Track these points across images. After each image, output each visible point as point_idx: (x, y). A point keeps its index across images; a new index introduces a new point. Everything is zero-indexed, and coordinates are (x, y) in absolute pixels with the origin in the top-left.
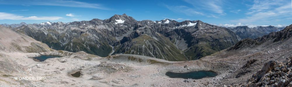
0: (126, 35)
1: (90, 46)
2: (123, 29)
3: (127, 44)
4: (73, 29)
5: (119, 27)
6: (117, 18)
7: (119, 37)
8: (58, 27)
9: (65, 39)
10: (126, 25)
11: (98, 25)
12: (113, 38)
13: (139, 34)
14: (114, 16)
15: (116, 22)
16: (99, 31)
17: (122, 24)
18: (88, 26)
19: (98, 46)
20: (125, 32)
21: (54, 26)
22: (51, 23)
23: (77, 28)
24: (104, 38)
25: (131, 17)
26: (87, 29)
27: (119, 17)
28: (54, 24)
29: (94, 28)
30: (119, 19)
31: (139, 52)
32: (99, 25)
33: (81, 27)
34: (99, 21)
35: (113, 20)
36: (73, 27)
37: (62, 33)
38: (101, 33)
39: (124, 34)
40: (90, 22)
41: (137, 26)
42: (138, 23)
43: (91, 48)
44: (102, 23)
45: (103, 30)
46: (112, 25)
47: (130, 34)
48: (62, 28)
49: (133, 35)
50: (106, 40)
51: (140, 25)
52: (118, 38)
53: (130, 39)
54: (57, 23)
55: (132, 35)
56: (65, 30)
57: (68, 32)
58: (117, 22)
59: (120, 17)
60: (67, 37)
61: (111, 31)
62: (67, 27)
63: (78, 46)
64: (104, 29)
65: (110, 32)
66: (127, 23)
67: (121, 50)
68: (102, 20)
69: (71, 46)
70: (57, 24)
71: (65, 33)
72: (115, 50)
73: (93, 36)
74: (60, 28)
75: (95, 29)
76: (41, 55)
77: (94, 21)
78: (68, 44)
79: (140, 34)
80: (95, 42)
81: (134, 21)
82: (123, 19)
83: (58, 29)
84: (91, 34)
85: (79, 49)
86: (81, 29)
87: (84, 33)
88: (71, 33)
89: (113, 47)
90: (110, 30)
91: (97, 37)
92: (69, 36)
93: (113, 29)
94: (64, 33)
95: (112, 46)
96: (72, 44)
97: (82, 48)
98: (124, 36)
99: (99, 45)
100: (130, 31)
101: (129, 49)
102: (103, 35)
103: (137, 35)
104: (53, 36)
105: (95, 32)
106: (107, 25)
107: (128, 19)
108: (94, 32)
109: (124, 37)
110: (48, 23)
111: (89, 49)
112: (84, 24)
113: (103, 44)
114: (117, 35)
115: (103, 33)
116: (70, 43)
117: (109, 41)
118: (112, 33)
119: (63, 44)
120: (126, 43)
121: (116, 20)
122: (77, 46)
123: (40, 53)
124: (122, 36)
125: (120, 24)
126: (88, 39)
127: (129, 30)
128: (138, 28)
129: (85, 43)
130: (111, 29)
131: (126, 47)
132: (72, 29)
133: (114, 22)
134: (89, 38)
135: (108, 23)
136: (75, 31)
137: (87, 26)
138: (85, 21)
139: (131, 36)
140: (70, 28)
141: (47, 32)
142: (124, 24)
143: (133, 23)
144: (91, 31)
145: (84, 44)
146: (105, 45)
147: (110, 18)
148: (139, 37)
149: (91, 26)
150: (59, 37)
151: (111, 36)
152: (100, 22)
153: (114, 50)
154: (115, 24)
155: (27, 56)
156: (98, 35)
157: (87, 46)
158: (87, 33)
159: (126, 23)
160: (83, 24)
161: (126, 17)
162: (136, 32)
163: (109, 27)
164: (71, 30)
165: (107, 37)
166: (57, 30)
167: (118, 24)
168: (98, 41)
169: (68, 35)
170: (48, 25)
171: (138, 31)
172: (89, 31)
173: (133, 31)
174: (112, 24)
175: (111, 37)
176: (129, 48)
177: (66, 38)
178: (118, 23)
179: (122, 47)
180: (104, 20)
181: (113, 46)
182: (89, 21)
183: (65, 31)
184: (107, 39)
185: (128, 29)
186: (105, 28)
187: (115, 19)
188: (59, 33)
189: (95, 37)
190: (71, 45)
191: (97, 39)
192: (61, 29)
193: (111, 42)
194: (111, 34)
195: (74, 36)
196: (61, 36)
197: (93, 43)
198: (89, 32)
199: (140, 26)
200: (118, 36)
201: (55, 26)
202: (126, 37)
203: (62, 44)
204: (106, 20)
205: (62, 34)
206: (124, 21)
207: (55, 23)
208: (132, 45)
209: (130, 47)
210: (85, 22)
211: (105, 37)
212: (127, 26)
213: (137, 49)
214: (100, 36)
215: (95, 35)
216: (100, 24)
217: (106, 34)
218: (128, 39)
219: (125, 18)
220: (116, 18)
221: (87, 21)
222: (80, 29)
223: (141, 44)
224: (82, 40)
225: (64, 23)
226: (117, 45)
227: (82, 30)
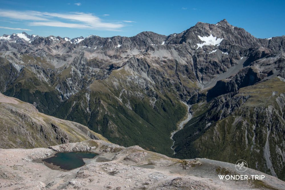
0: (224, 78)
1: (131, 101)
2: (217, 61)
3: (224, 101)
4: (90, 56)
5: (207, 55)
6: (203, 31)
7: (207, 80)
8: (49, 49)
9: (71, 82)
10: (225, 51)
11: (153, 49)
12: (191, 84)
13: (258, 77)
14: (196, 27)
15: (201, 42)
16: (154, 65)
17: (215, 47)
18: (129, 51)
19: (153, 102)
20: (221, 70)
21: (39, 47)
22: (29, 37)
23: (100, 57)
24: (166, 82)
25: (240, 29)
26: (126, 58)
27: (208, 28)
28: (40, 42)
29: (142, 56)
30: (209, 35)
31: (257, 123)
32: (156, 48)
33: (112, 53)
34: (155, 39)
35: (193, 38)
36: (91, 52)
37: (63, 65)
38: (161, 69)
39: (218, 73)
40: (133, 39)
41: (257, 54)
42: (259, 44)
43: (136, 106)
44: (163, 43)
45: (165, 62)
46: (190, 50)
47: (235, 75)
48: (61, 52)
49: (241, 78)
50: (173, 87)
51: (263, 52)
52: (203, 84)
53: (233, 86)
54: (48, 38)
55: (239, 78)
56: (71, 60)
57: (77, 65)
58: (204, 42)
59: (211, 29)
60: (74, 78)
61: (186, 66)
62: (75, 53)
63: (104, 100)
64: (169, 60)
65: (182, 69)
66: (228, 46)
67: (210, 114)
68: (163, 36)
69: (85, 102)
70: (48, 41)
71: (70, 68)
72: (194, 113)
73: (140, 77)
74: (55, 52)
75: (145, 59)
76: (55, 153)
77: (144, 37)
78: (79, 97)
79: (263, 77)
80: (146, 92)
81: (249, 40)
82: (218, 34)
83: (52, 57)
84: (136, 73)
85: (106, 109)
86: (111, 57)
87: (118, 67)
88: (86, 67)
89: (188, 107)
90: (183, 61)
91: (149, 79)
92: (80, 75)
93: (192, 59)
94: (68, 66)
95: (186, 104)
96: (88, 97)
97: (114, 106)
98: (219, 80)
99: (153, 100)
100: (234, 67)
101: (230, 114)
102: (166, 75)
103: (252, 77)
104: (38, 75)
105: (145, 68)
106: (175, 49)
107: (232, 34)
108: (143, 67)
109: (219, 83)
110: (21, 36)
111: (131, 108)
112: (119, 46)
113: (165, 98)
114: (200, 75)
115: (166, 71)
116: (84, 94)
117: (178, 91)
118: (187, 71)
119: (65, 95)
120: (223, 98)
121: (199, 37)
122: (102, 102)
123: (51, 148)
124: (212, 80)
125: (210, 47)
126: (128, 84)
127: (232, 63)
128: (259, 58)
129: (120, 95)
130: (186, 59)
131: (223, 107)
132: (88, 58)
133: (194, 43)
134: (130, 82)
135: (179, 46)
136: (95, 63)
137: (126, 52)
138: (122, 38)
139: (236, 80)
140: (83, 54)
141: (22, 62)
142: (221, 48)
143: (245, 46)
144: (136, 65)
145: (117, 95)
146: (170, 99)
147: (186, 30)
148: (259, 85)
149: (135, 53)
150: (52, 76)
151: (184, 77)
152: (159, 40)
153: (191, 112)
154: (197, 46)
155: (30, 157)
156: (153, 73)
157: (124, 101)
158: (127, 68)
159: (226, 44)
160: (116, 44)
161: (227, 30)
162: (250, 70)
163: (181, 54)
164: (86, 59)
165: (174, 81)
166: (48, 60)
167: (205, 48)
168: (153, 90)
169: (79, 72)
170: (21, 43)
171: (257, 68)
172: (131, 63)
173: (242, 68)
174: (188, 47)
175: (184, 81)
176: (229, 110)
177: (74, 80)
178: (204, 44)
179: (213, 107)
180: (169, 37)
181: (190, 102)
182: (131, 38)
183: (70, 63)
184: (176, 84)
185: (231, 61)
186: (170, 58)
187: (196, 35)
188: (54, 67)
189: (145, 80)
190: (85, 98)
191: (151, 84)
192: (58, 57)
193: (185, 92)
194: (185, 72)
195: (92, 75)
196: (60, 75)
197: (139, 94)
198: (132, 66)
199: (264, 55)
200: (202, 79)
201: (42, 46)
202: (224, 83)
203: (63, 96)
204: (173, 35)
205: (61, 69)
206: (220, 40)
207: (42, 39)
208: (238, 104)
209: (233, 110)
210: (121, 40)
211: (169, 80)
212: (229, 53)
213: (251, 116)
214: (157, 77)
215: (145, 75)
216: (158, 47)
217: (173, 72)
218: (228, 87)
219: (223, 32)
220: (200, 31)
221: (127, 38)
222: (109, 58)
223: (263, 102)
224: (113, 87)
225: (67, 40)
226: (198, 102)
227: (114, 61)
